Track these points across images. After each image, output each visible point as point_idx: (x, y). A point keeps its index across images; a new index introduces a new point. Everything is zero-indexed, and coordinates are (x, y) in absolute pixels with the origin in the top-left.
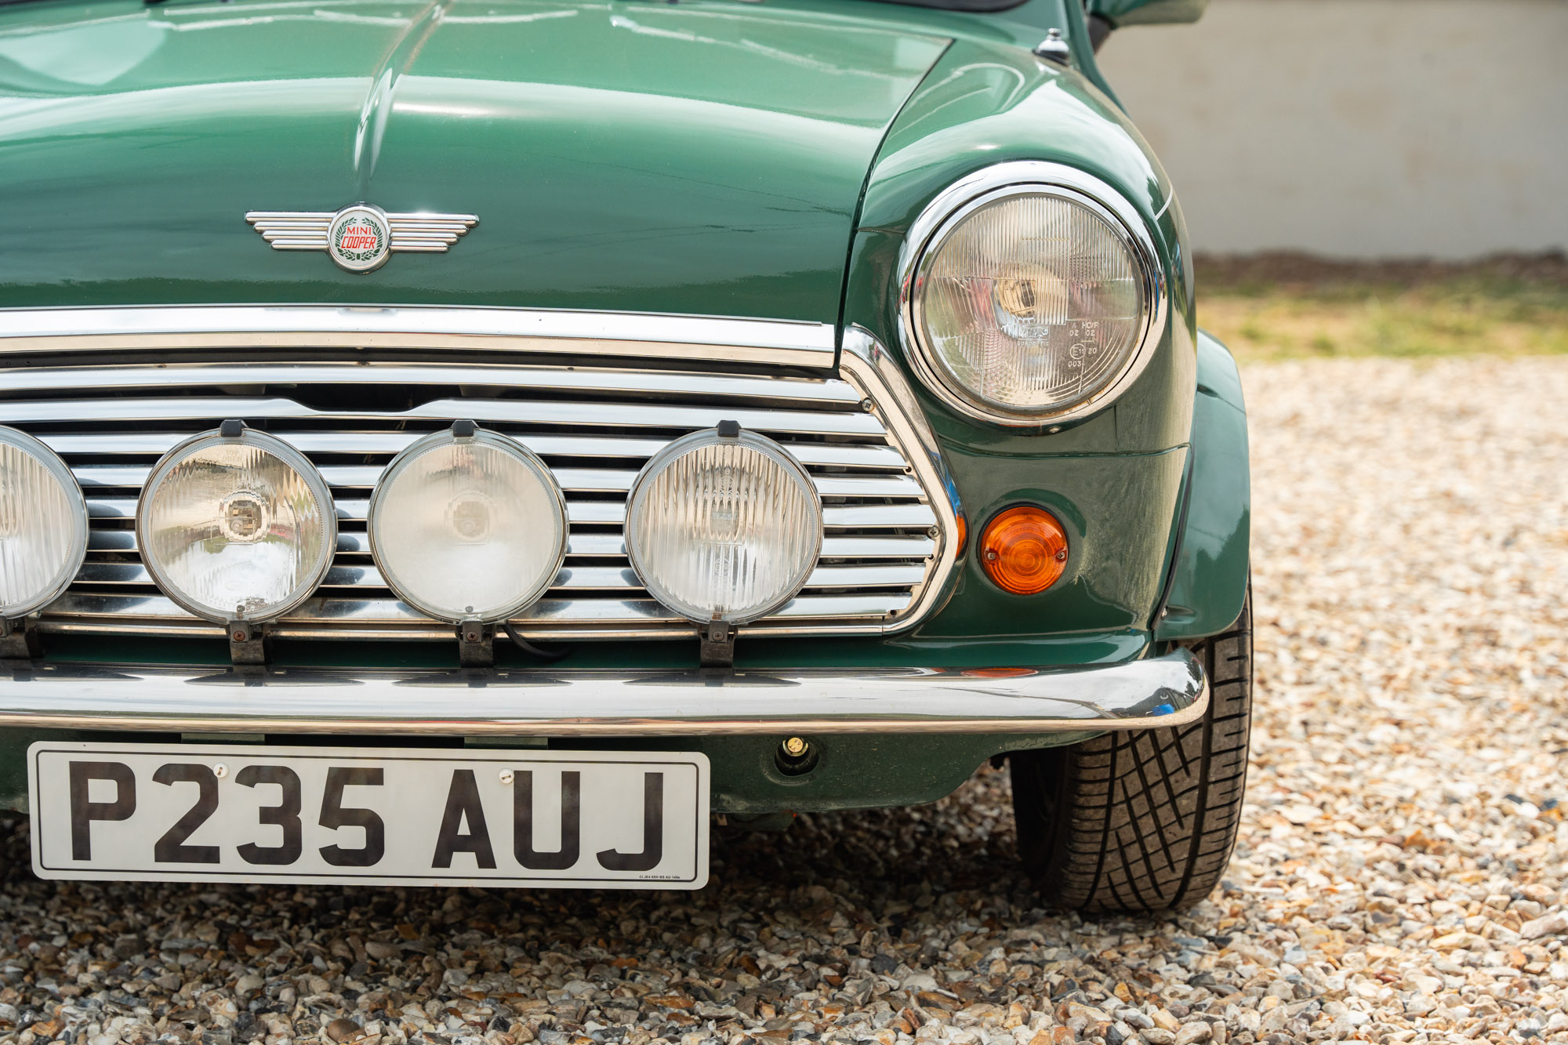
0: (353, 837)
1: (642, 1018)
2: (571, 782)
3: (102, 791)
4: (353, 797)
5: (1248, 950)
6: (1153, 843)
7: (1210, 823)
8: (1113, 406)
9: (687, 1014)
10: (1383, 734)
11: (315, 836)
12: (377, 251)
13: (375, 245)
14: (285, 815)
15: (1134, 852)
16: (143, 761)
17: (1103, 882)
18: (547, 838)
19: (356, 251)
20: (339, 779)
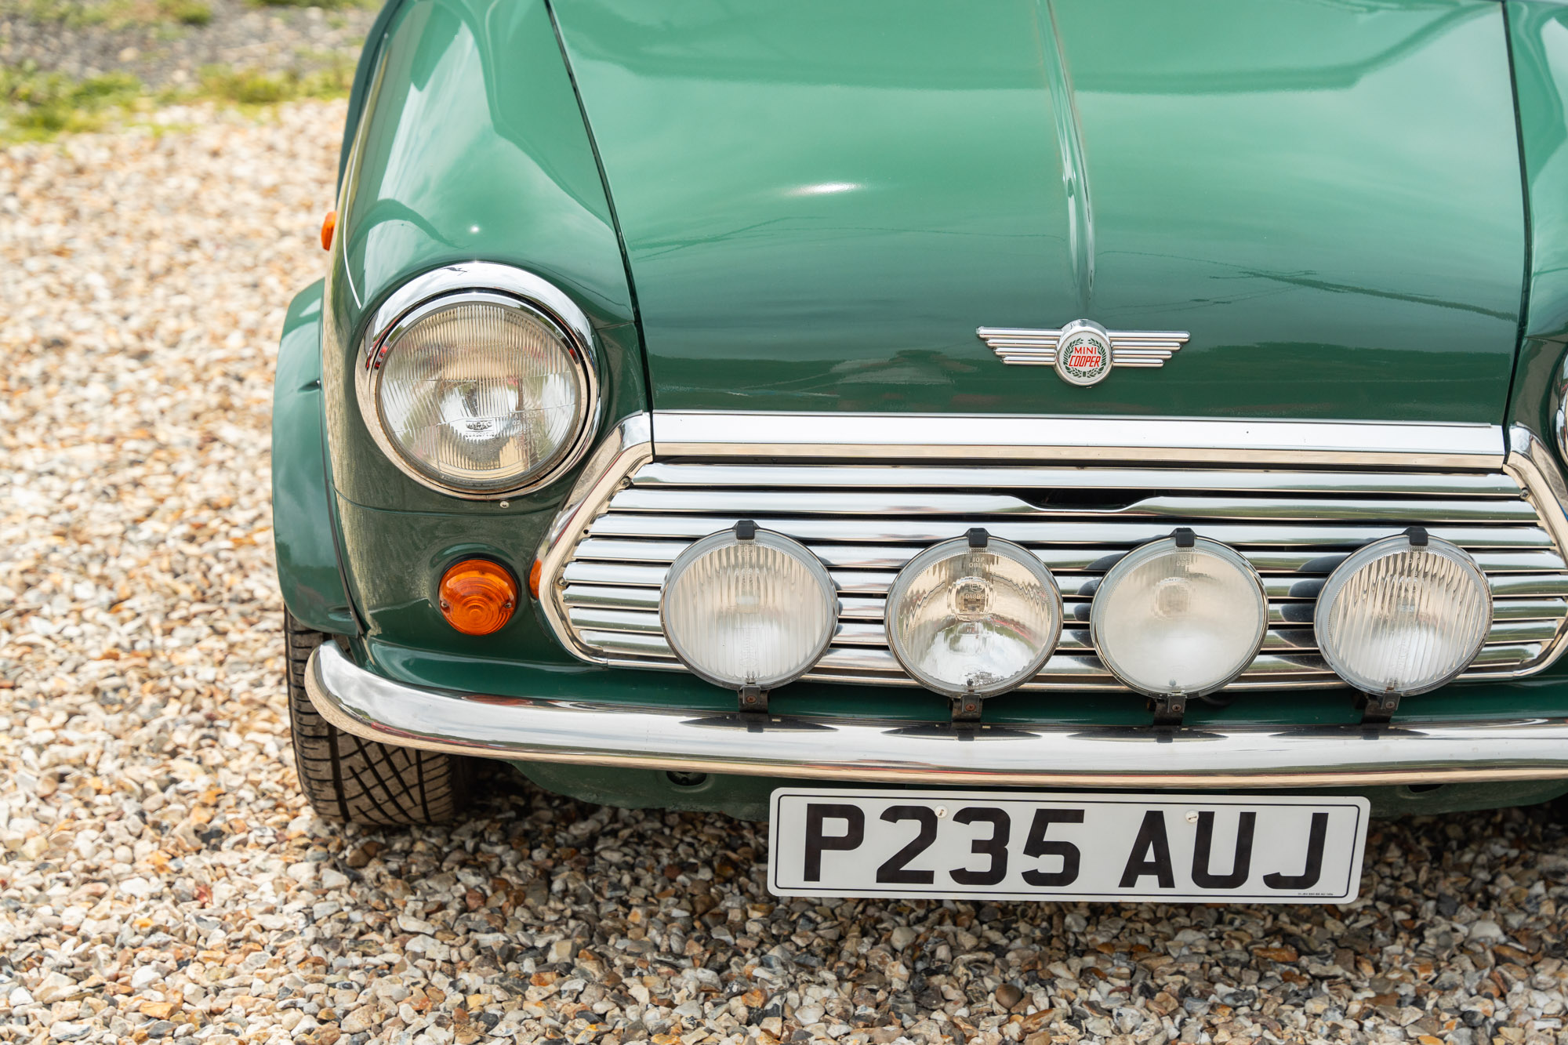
0: (1053, 864)
2: (1247, 822)
3: (836, 827)
4: (1055, 832)
9: (1297, 972)
11: (1018, 862)
12: (1101, 369)
13: (1100, 364)
14: (996, 848)
16: (872, 805)
18: (1221, 862)
19: (1083, 369)
20: (1043, 818)
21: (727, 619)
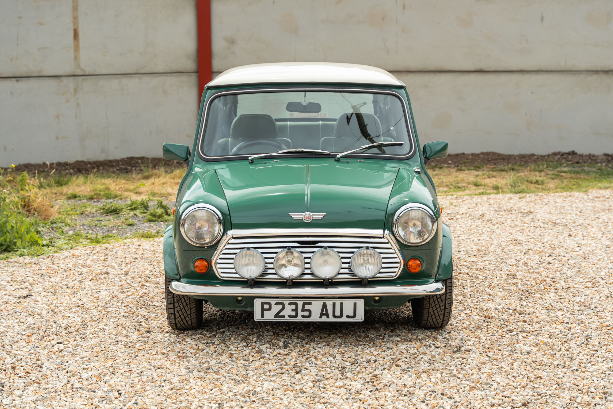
0: (306, 313)
1: (351, 344)
2: (342, 304)
3: (266, 307)
4: (307, 307)
5: (454, 334)
6: (437, 315)
7: (446, 311)
8: (428, 242)
9: (358, 343)
10: (486, 297)
11: (300, 313)
12: (310, 219)
14: (296, 310)
15: (433, 316)
16: (273, 302)
17: (428, 322)
18: (338, 313)
19: (307, 220)
20: (304, 304)
21: (245, 265)
